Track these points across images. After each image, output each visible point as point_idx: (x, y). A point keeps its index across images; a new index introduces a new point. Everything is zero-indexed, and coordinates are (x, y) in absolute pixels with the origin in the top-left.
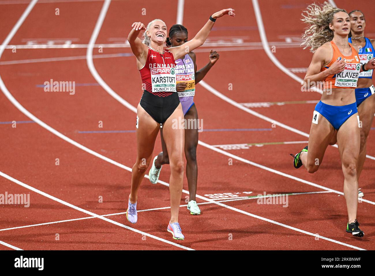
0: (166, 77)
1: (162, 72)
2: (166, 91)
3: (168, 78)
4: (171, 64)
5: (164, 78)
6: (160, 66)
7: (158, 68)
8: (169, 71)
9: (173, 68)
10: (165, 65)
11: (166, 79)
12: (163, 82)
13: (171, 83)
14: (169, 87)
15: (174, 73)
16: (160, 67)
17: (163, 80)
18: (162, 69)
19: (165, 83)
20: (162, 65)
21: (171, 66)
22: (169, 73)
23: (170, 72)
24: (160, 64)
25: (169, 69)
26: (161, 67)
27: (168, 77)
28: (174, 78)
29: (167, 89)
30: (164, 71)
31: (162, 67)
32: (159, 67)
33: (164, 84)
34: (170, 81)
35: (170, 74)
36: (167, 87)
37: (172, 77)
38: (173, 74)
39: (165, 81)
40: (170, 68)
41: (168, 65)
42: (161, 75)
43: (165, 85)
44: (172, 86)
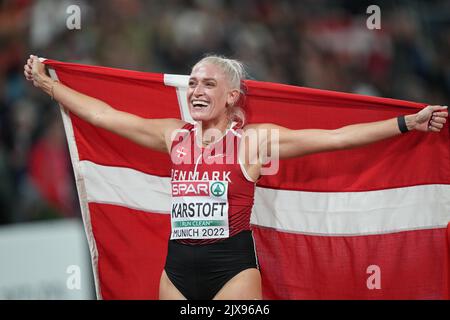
0: (197, 204)
2: (193, 238)
3: (201, 207)
4: (214, 173)
6: (184, 178)
8: (205, 190)
9: (218, 180)
10: (197, 174)
11: (196, 208)
13: (210, 218)
14: (201, 229)
15: (220, 193)
16: (184, 181)
17: (188, 211)
18: (188, 184)
20: (191, 173)
21: (214, 176)
22: (207, 193)
23: (208, 190)
25: (206, 185)
26: (186, 179)
27: (199, 204)
28: (221, 204)
30: (191, 189)
31: (189, 181)
32: (181, 179)
34: (206, 213)
35: (208, 195)
36: (196, 229)
37: (214, 204)
38: (218, 195)
39: (191, 213)
40: (208, 180)
41: (206, 173)
42: (184, 197)
44: (211, 225)
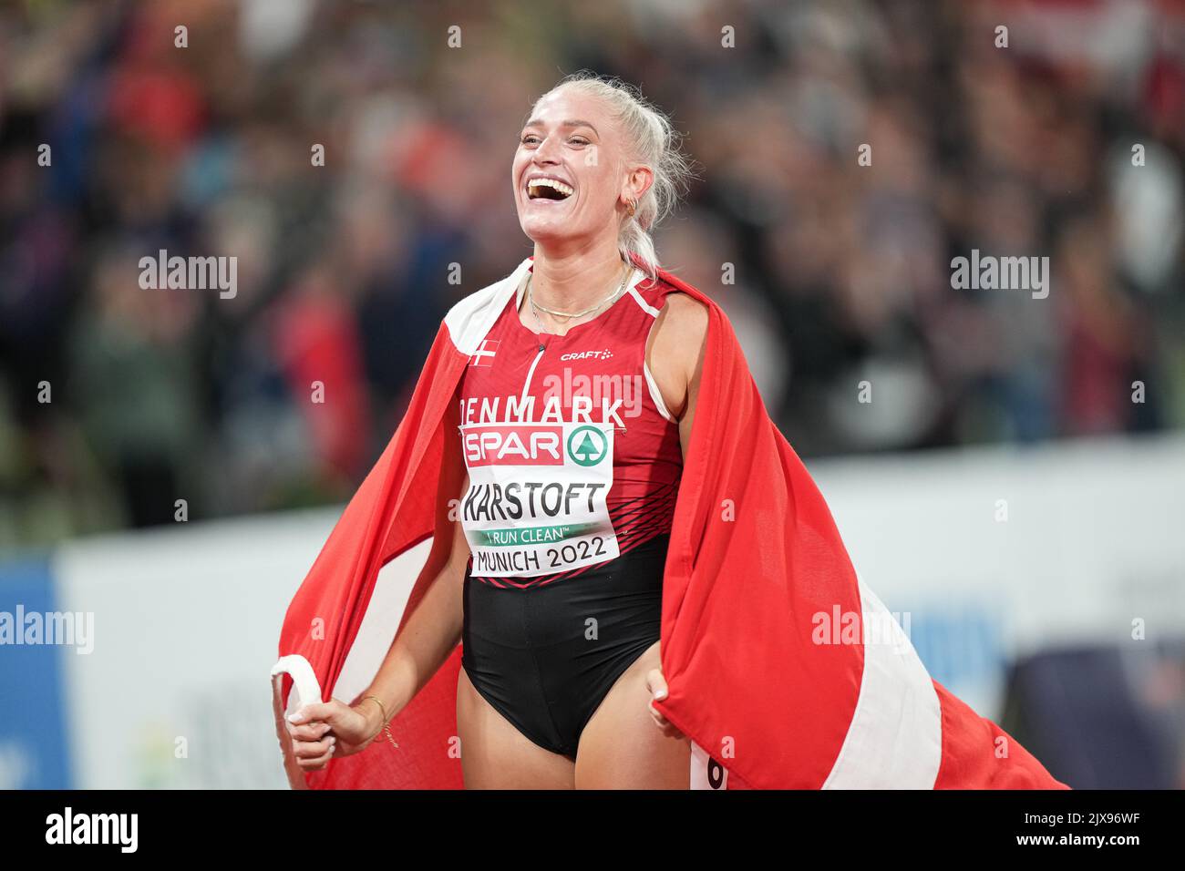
0: (528, 485)
1: (500, 456)
5: (513, 492)
6: (492, 416)
7: (482, 424)
8: (552, 448)
9: (589, 422)
10: (528, 401)
12: (505, 518)
15: (593, 457)
16: (493, 423)
18: (505, 432)
19: (519, 524)
22: (556, 456)
23: (559, 449)
24: (497, 400)
25: (553, 436)
26: (500, 418)
28: (589, 486)
29: (532, 564)
30: (513, 445)
31: (507, 423)
32: (487, 420)
33: (513, 531)
35: (560, 462)
36: (530, 549)
37: (572, 486)
38: (587, 463)
40: (560, 422)
42: (494, 468)
43: (519, 531)
44: (567, 536)
